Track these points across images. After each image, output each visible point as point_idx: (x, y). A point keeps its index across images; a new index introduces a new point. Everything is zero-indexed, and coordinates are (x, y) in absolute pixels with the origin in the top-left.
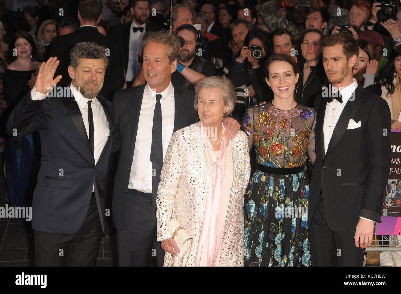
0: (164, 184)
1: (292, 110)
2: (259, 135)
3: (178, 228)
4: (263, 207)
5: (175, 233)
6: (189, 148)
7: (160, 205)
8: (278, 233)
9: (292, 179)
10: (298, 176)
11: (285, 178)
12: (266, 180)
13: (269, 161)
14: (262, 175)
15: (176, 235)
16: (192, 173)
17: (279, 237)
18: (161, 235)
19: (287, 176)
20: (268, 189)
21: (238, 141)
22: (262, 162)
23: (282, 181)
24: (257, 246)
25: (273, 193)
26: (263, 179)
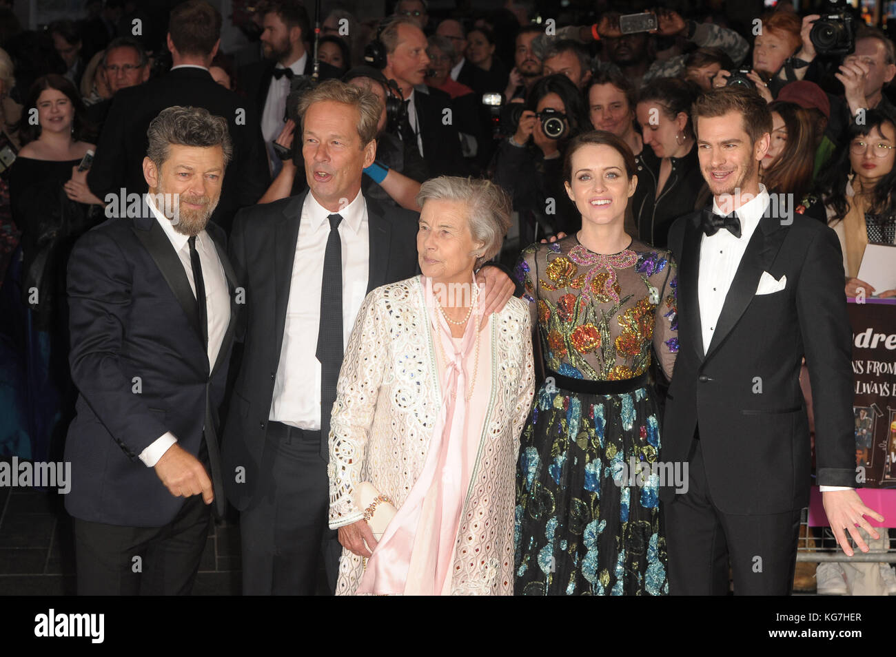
0: (345, 403)
1: (619, 254)
2: (549, 308)
3: (376, 500)
4: (555, 463)
5: (371, 511)
6: (397, 326)
7: (337, 450)
8: (590, 521)
9: (621, 405)
10: (634, 397)
11: (604, 401)
12: (564, 405)
13: (570, 366)
14: (556, 394)
15: (372, 516)
16: (400, 380)
17: (593, 529)
18: (340, 514)
19: (608, 397)
20: (567, 425)
21: (507, 319)
22: (556, 366)
23: (598, 410)
24: (541, 548)
25: (578, 434)
26: (559, 403)
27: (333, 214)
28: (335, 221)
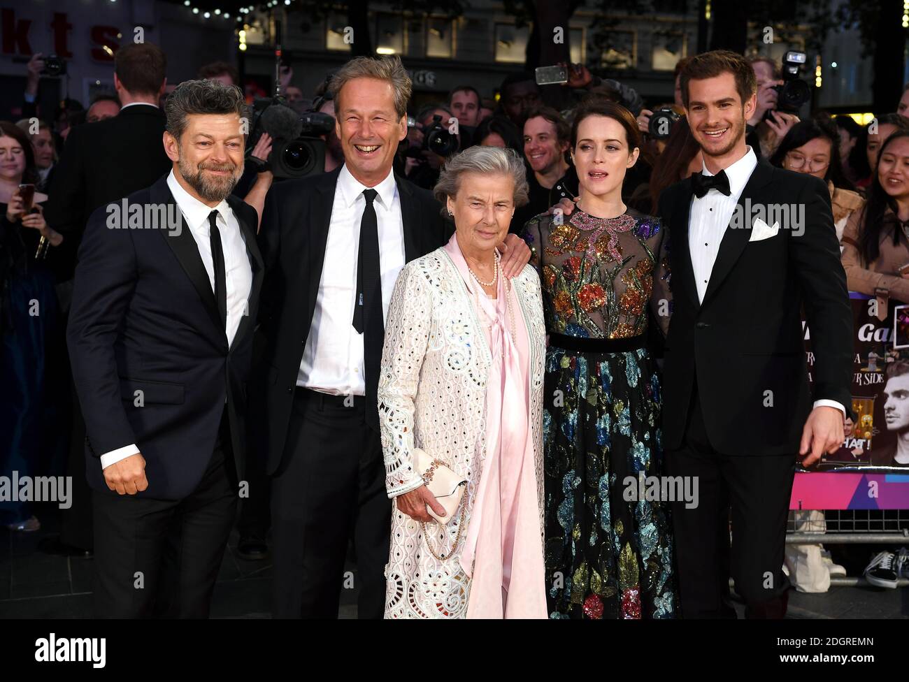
0: (394, 373)
1: (618, 218)
2: (554, 272)
3: (433, 464)
4: (567, 421)
5: (428, 476)
7: (391, 420)
8: (604, 473)
9: (625, 363)
10: (636, 355)
11: (609, 359)
12: (571, 364)
13: (575, 325)
14: (562, 355)
17: (606, 481)
18: (402, 482)
19: (613, 355)
20: (577, 384)
22: (562, 327)
23: (604, 366)
24: (560, 504)
25: (587, 392)
26: (566, 363)
27: (368, 189)
28: (370, 196)
